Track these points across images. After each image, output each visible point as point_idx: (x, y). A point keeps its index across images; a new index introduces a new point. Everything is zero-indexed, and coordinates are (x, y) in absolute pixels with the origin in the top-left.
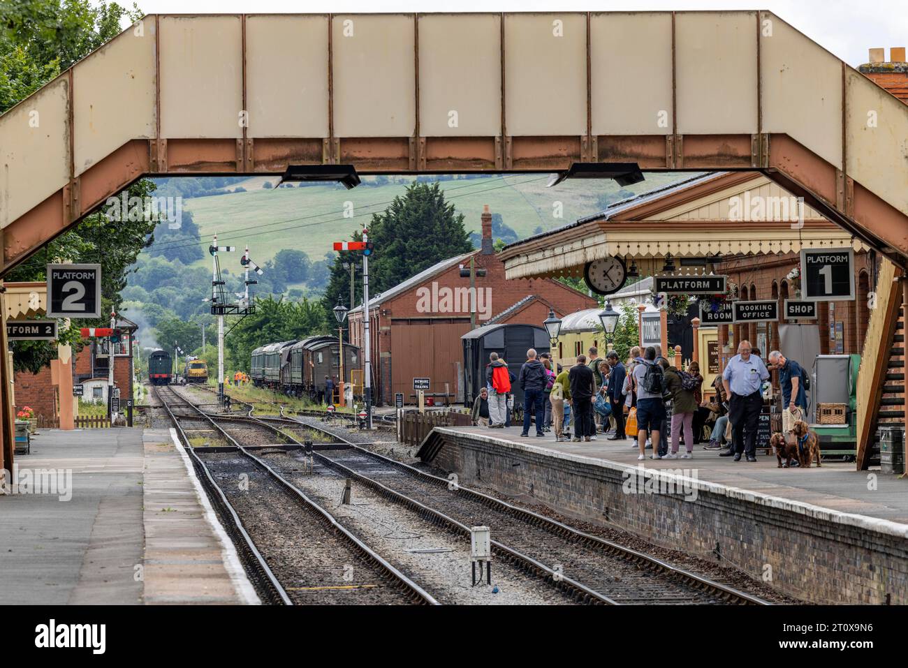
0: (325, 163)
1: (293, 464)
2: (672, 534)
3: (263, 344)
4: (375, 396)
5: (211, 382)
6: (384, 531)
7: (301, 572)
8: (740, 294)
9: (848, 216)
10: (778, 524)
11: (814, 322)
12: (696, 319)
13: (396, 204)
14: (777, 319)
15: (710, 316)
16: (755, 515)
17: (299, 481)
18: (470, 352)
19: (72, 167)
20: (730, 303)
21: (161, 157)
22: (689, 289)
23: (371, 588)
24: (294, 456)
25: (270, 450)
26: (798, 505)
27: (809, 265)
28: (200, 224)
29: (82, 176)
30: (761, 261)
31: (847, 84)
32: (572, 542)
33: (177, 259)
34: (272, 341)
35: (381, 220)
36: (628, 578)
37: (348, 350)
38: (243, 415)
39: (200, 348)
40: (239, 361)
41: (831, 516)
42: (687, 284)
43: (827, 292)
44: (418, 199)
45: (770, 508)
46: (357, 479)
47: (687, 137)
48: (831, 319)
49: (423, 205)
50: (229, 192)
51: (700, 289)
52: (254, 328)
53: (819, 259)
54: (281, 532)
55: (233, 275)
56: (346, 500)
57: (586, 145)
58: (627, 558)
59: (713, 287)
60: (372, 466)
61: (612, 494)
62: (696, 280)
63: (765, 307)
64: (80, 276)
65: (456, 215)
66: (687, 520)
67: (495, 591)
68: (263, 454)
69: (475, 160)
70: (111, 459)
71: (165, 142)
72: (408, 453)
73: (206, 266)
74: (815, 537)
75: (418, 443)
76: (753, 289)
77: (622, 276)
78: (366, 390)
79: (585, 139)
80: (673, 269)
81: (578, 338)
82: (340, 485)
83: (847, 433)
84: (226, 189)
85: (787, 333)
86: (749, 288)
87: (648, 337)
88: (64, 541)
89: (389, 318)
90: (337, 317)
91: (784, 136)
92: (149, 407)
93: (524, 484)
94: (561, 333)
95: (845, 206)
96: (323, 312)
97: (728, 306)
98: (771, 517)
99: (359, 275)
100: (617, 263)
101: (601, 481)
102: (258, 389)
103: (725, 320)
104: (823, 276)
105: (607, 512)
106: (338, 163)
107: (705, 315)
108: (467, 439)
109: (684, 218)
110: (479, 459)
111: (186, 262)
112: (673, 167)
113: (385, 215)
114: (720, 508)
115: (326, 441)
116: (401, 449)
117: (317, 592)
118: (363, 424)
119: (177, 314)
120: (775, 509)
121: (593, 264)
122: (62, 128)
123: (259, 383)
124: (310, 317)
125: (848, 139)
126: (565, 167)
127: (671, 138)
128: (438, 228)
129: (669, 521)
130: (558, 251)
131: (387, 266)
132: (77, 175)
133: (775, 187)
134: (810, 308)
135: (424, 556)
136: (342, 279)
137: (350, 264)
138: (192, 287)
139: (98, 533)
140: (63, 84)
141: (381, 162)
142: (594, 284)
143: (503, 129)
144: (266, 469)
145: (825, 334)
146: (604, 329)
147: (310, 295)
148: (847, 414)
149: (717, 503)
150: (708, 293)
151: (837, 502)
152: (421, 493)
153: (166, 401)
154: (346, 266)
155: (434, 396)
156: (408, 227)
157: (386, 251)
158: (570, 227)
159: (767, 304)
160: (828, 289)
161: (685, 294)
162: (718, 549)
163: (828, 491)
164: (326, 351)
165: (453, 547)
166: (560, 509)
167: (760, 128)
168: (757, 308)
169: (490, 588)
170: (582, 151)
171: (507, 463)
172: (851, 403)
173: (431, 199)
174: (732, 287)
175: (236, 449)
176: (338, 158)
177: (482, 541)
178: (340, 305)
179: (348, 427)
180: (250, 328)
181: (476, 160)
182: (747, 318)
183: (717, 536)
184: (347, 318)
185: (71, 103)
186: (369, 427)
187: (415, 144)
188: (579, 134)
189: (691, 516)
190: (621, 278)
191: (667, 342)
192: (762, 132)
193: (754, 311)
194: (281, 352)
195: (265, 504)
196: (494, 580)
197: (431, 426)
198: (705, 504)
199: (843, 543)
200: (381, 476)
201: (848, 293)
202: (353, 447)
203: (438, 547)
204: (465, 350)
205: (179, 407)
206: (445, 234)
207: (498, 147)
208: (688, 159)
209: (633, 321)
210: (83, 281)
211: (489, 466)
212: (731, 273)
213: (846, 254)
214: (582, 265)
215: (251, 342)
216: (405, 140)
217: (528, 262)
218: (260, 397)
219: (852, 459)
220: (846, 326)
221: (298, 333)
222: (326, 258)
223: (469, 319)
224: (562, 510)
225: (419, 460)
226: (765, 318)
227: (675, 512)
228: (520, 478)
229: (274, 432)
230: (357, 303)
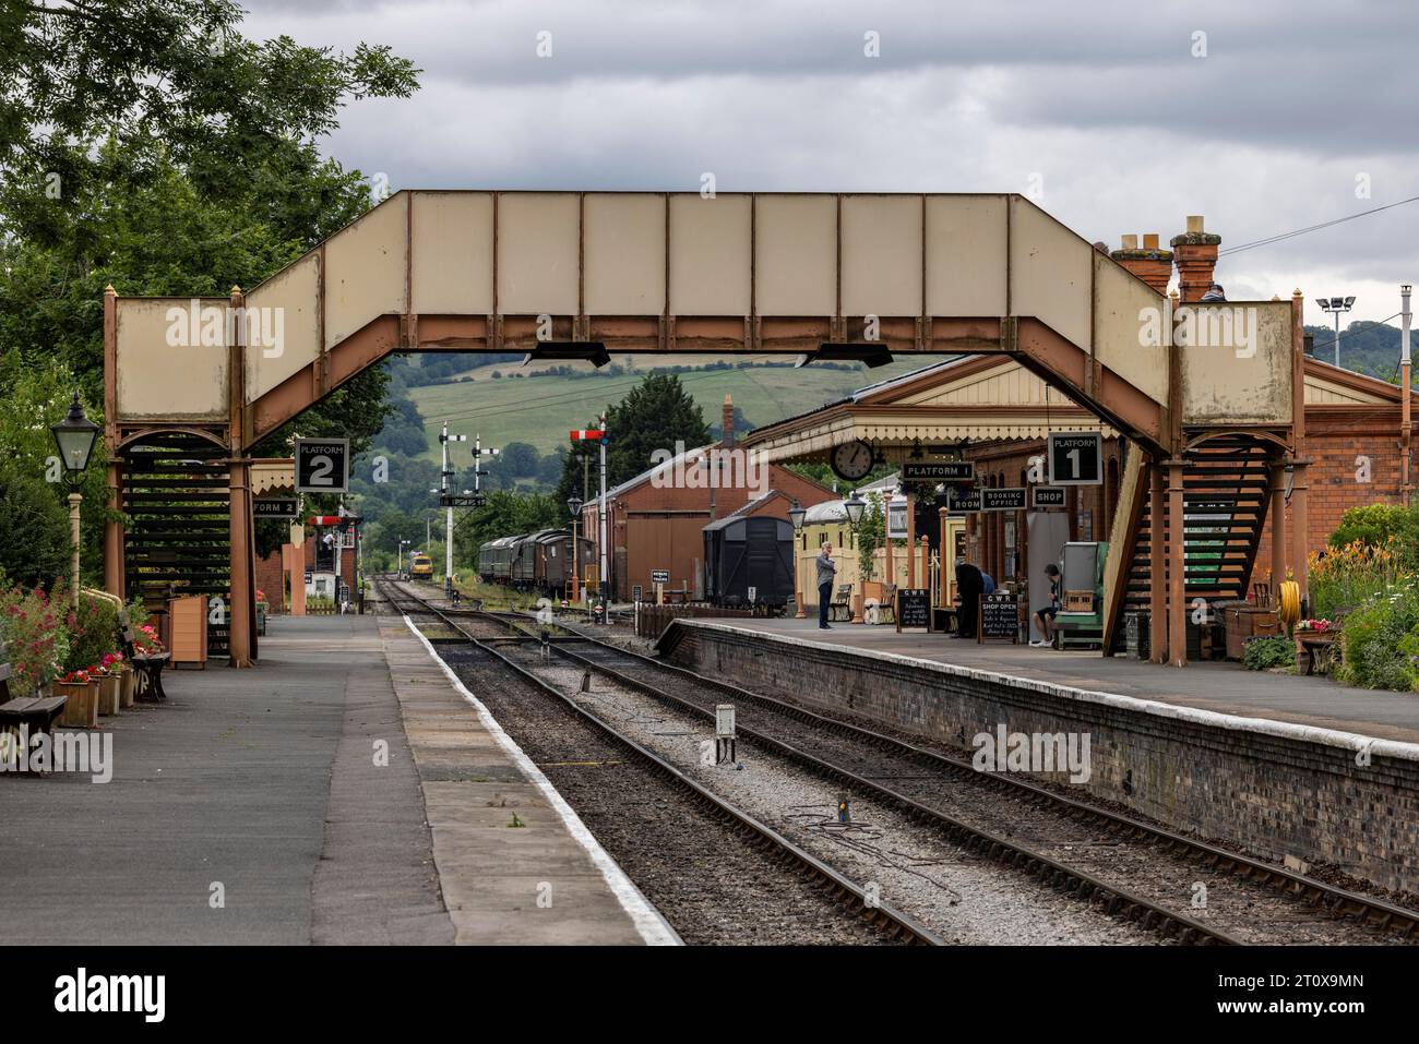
0: (574, 340)
1: (528, 656)
2: (916, 720)
3: (493, 539)
4: (612, 591)
5: (437, 578)
6: (627, 716)
7: (545, 750)
8: (989, 482)
9: (1096, 400)
10: (1022, 705)
11: (1063, 510)
12: (943, 508)
13: (632, 394)
14: (1026, 508)
15: (958, 504)
16: (999, 697)
17: (536, 670)
18: (711, 545)
19: (323, 342)
20: (979, 491)
21: (412, 333)
22: (937, 475)
23: (615, 765)
24: (528, 648)
25: (504, 642)
26: (1042, 684)
27: (1057, 449)
28: (425, 415)
29: (332, 350)
30: (1009, 449)
31: (1096, 269)
32: (816, 727)
33: (400, 451)
34: (501, 536)
35: (617, 411)
36: (871, 760)
37: (582, 543)
38: (474, 609)
39: (423, 544)
40: (466, 558)
41: (1074, 693)
42: (934, 470)
43: (1074, 476)
44: (656, 389)
45: (1015, 688)
46: (596, 670)
47: (936, 319)
48: (1080, 507)
49: (662, 396)
50: (456, 381)
51: (948, 476)
52: (483, 523)
53: (1066, 443)
54: (521, 715)
55: (459, 468)
56: (585, 688)
57: (835, 326)
58: (871, 741)
59: (961, 473)
60: (609, 658)
61: (856, 682)
62: (944, 466)
63: (1013, 495)
64: (328, 450)
65: (693, 407)
66: (931, 705)
67: (740, 769)
68: (497, 646)
69: (724, 339)
70: (349, 641)
71: (416, 318)
72: (646, 647)
73: (431, 459)
74: (1059, 716)
75: (656, 638)
76: (1002, 477)
77: (869, 462)
78: (602, 584)
79: (835, 320)
80: (921, 455)
81: (822, 529)
82: (579, 675)
83: (1094, 621)
84: (453, 378)
85: (1036, 518)
86: (997, 476)
87: (895, 527)
88: (319, 705)
89: (625, 511)
90: (572, 510)
91: (1034, 320)
92: (374, 601)
93: (766, 674)
94: (806, 524)
95: (1093, 390)
96: (555, 507)
97: (976, 495)
98: (1016, 698)
99: (594, 468)
100: (863, 449)
101: (845, 668)
102: (487, 585)
103: (973, 509)
104: (1071, 459)
105: (851, 700)
106: (588, 340)
107: (953, 502)
108: (709, 629)
109: (933, 403)
110: (721, 650)
111: (410, 454)
112: (922, 349)
113: (620, 406)
114: (965, 692)
115: (561, 635)
116: (638, 642)
117: (562, 767)
118: (598, 619)
119: (399, 509)
120: (1020, 689)
121: (840, 450)
122: (313, 302)
123: (488, 579)
124: (542, 512)
125: (1097, 323)
126: (814, 347)
127: (920, 320)
128: (676, 419)
129: (914, 706)
130: (805, 435)
131: (622, 459)
132: (327, 349)
133: (1025, 371)
134: (1059, 496)
135: (667, 738)
136: (575, 473)
137: (584, 456)
138: (415, 481)
139: (352, 698)
140: (315, 258)
141: (631, 340)
142: (841, 470)
143: (753, 308)
144: (502, 659)
145: (1073, 523)
146: (850, 519)
147: (540, 489)
148: (1094, 601)
149: (962, 686)
150: (956, 479)
151: (1080, 682)
152: (660, 682)
153: (392, 596)
154: (580, 458)
155: (672, 593)
156: (644, 419)
157: (621, 444)
158: (818, 411)
159: (1016, 492)
160: (1076, 473)
161: (932, 480)
162: (962, 732)
163: (1072, 674)
164: (559, 545)
165: (696, 730)
166: (803, 698)
167: (1009, 311)
168: (1005, 496)
169: (735, 766)
170: (832, 333)
171: (749, 653)
172: (1098, 591)
173: (669, 391)
174: (981, 474)
175: (468, 641)
176: (588, 335)
177: (726, 718)
178: (575, 497)
179: (582, 622)
180: (478, 523)
181: (726, 340)
182: (994, 506)
183: (962, 720)
184: (581, 511)
185: (322, 277)
186: (604, 622)
187: (665, 322)
188: (827, 315)
189: (935, 701)
190: (868, 464)
191: (913, 532)
192: (1012, 315)
193: (1002, 499)
194: (511, 546)
195: (503, 691)
196: (739, 759)
197: (671, 618)
198: (950, 688)
199: (1087, 722)
200: (619, 667)
201: (1096, 478)
202: (589, 641)
203: (681, 730)
204: (706, 543)
205: (405, 601)
206: (683, 426)
207: (748, 327)
208: (936, 341)
209: (879, 511)
210: (331, 456)
211: (731, 657)
212: (979, 461)
213: (1094, 438)
214: (829, 449)
215: (479, 536)
216: (654, 319)
217: (774, 447)
218: (489, 593)
219: (1098, 647)
220: (1095, 514)
221: (530, 528)
222: (557, 452)
223: (708, 514)
224: (805, 699)
225: (657, 652)
226: (1013, 506)
227: (920, 697)
228: (762, 669)
229: (507, 626)
230: (591, 496)
